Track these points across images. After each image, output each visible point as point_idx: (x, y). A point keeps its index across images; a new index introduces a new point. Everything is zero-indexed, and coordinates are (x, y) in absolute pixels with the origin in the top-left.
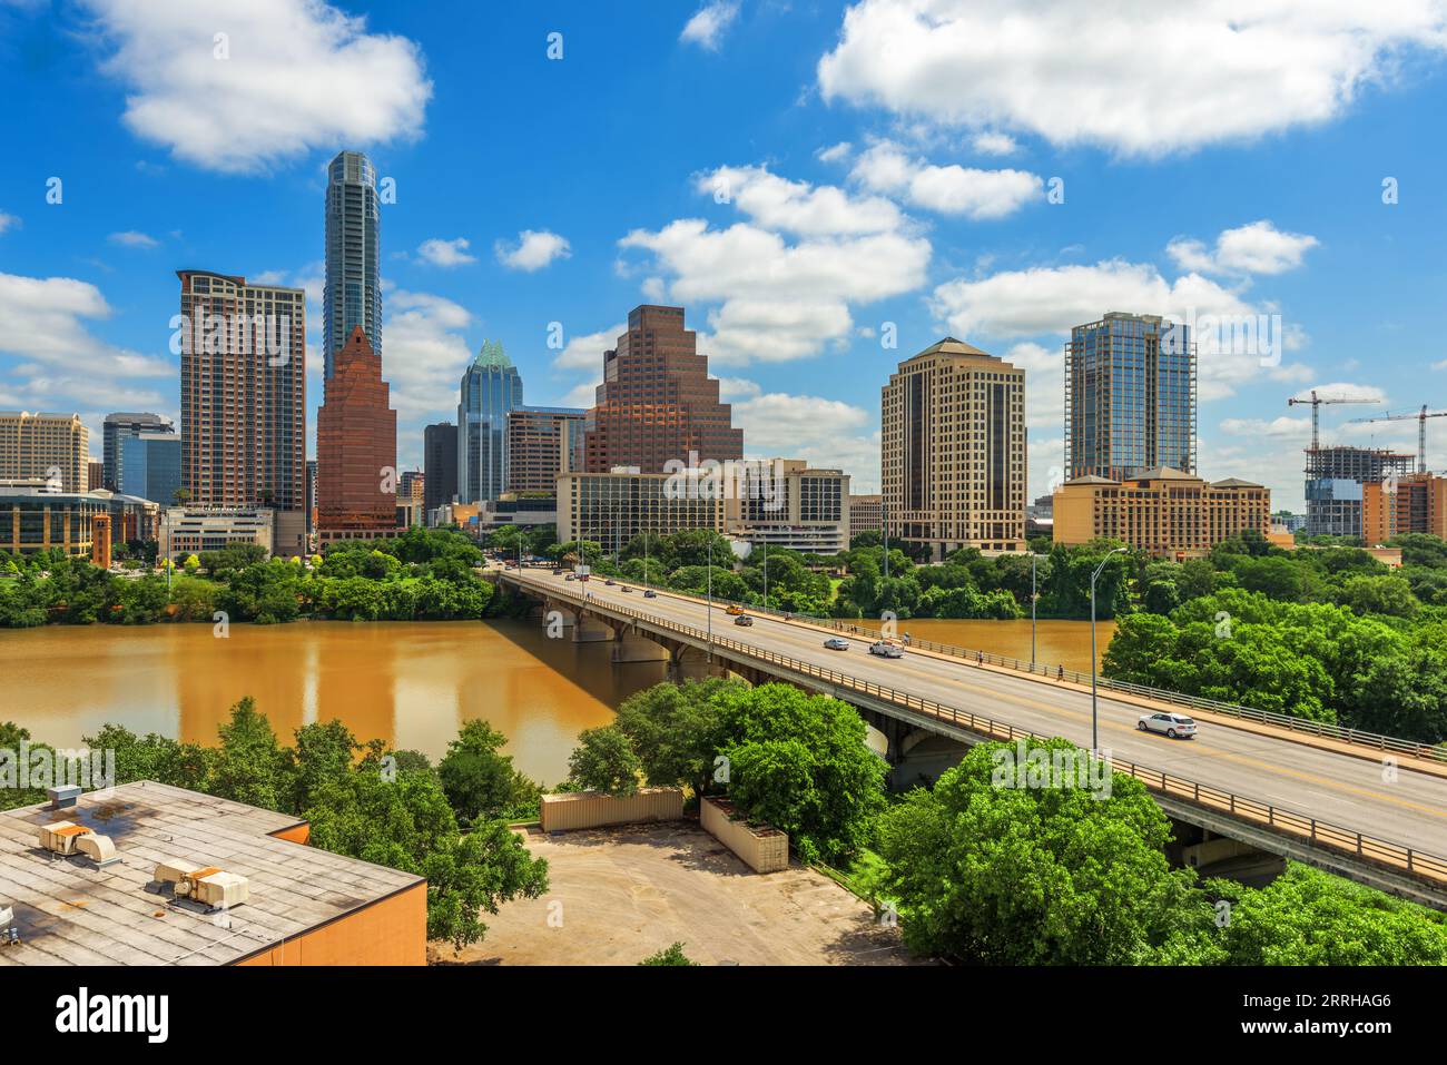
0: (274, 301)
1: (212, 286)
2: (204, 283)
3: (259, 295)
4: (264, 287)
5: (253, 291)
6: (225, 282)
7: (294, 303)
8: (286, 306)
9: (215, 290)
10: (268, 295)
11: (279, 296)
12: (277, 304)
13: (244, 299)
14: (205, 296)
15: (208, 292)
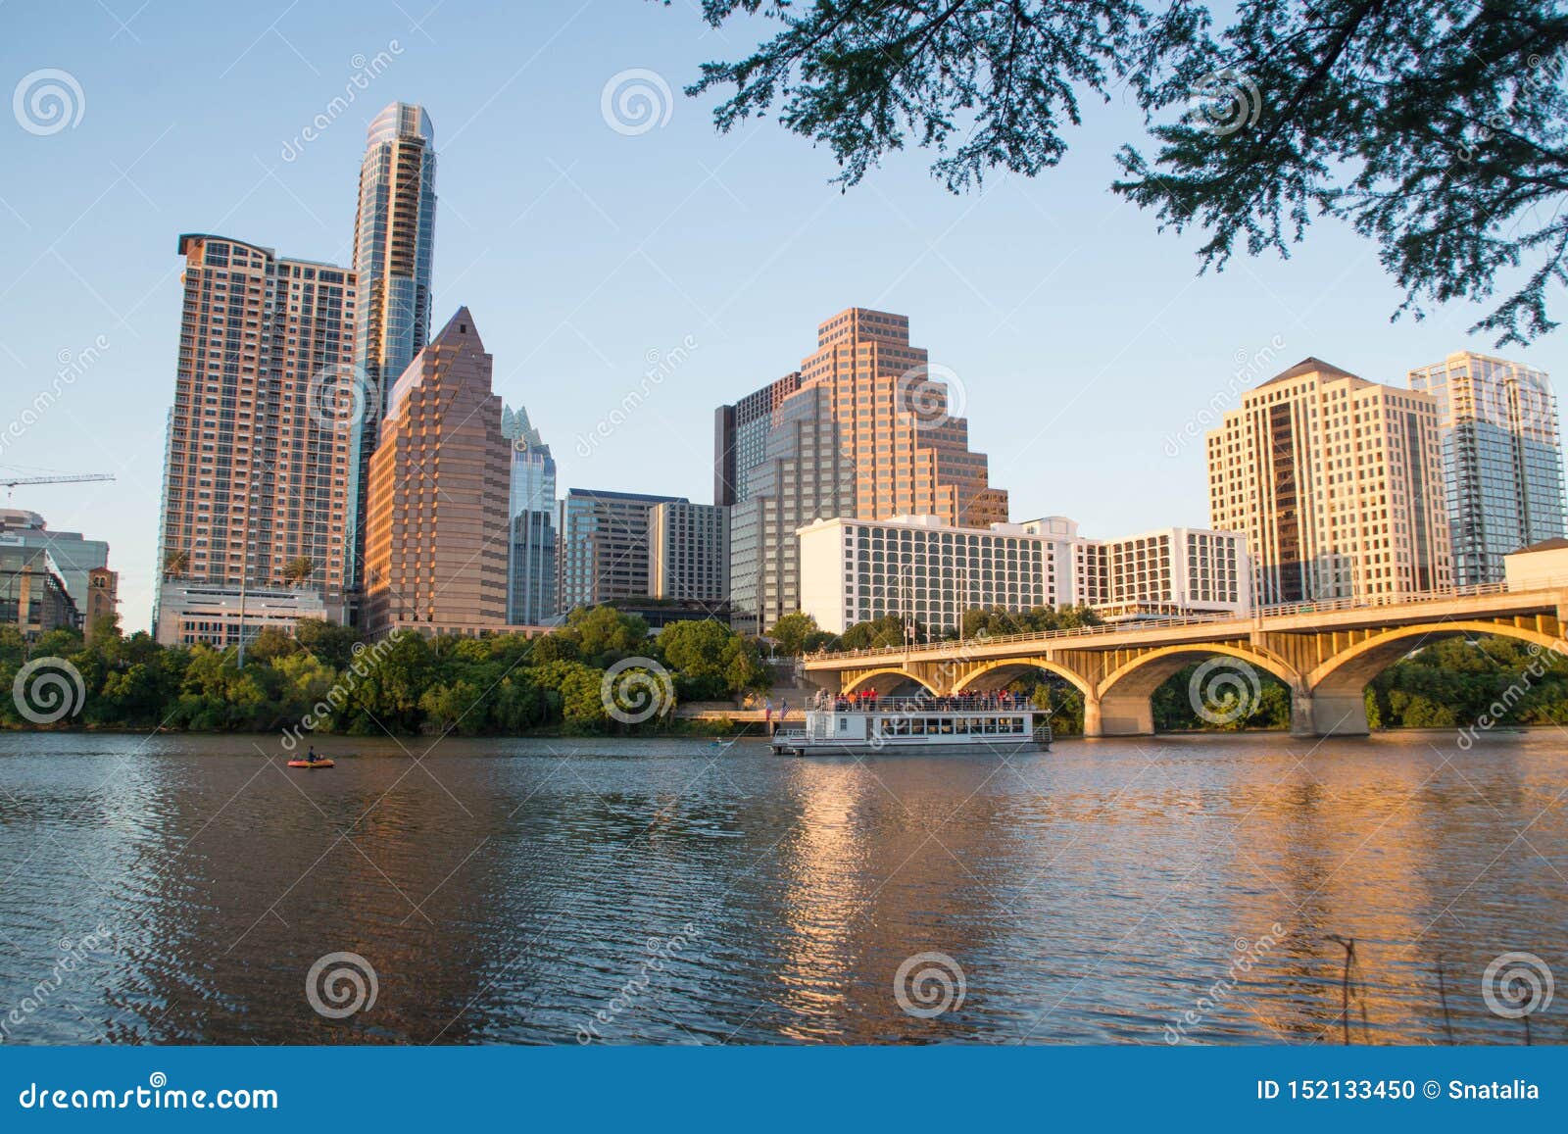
0: (316, 282)
1: (231, 257)
2: (221, 252)
3: (297, 274)
4: (302, 262)
5: (288, 268)
6: (250, 251)
7: (346, 287)
8: (333, 291)
9: (236, 263)
10: (310, 274)
11: (325, 276)
12: (321, 287)
13: (275, 278)
14: (221, 270)
15: (225, 263)
